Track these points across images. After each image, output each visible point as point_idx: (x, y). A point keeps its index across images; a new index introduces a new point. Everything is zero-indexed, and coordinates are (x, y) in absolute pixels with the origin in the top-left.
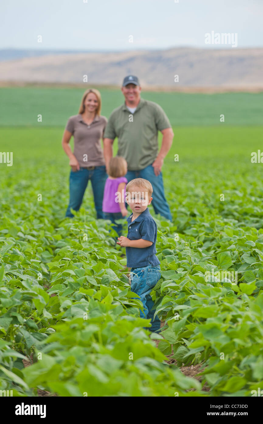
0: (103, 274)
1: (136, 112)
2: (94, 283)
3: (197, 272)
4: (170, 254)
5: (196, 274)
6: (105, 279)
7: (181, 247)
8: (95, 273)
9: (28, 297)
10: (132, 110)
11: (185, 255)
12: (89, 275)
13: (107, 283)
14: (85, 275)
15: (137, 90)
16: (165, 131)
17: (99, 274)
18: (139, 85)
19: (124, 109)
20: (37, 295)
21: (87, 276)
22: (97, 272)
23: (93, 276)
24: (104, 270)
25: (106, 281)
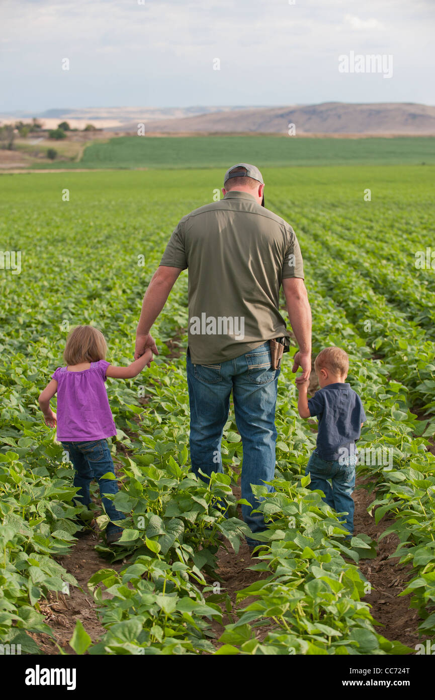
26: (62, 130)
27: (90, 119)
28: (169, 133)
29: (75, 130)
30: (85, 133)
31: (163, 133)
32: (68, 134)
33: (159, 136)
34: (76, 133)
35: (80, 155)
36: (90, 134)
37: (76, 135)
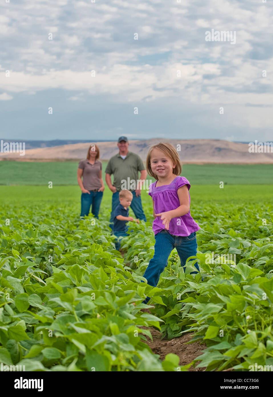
0: (98, 238)
1: (126, 159)
6: (99, 241)
8: (93, 237)
9: (51, 246)
10: (124, 157)
12: (89, 238)
13: (100, 243)
14: (87, 238)
15: (127, 144)
16: (142, 171)
17: (95, 238)
18: (128, 142)
19: (118, 156)
20: (56, 245)
21: (88, 239)
22: (94, 237)
24: (99, 236)
25: (100, 242)
28: (36, 159)
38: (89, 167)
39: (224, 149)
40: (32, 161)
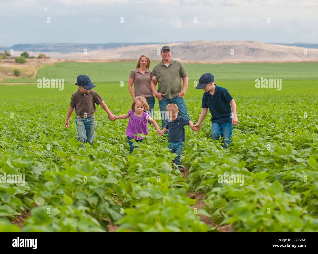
0: (162, 166)
2: (156, 172)
3: (223, 164)
4: (203, 151)
5: (223, 165)
6: (163, 170)
7: (210, 147)
8: (156, 165)
11: (214, 152)
14: (149, 167)
17: (159, 166)
21: (151, 168)
23: (155, 167)
24: (163, 163)
26: (23, 57)
27: (42, 51)
28: (93, 60)
29: (33, 58)
30: (38, 59)
31: (89, 60)
32: (28, 60)
33: (87, 61)
34: (33, 59)
35: (36, 74)
36: (42, 60)
37: (33, 61)
38: (139, 76)
39: (257, 49)
40: (91, 62)
